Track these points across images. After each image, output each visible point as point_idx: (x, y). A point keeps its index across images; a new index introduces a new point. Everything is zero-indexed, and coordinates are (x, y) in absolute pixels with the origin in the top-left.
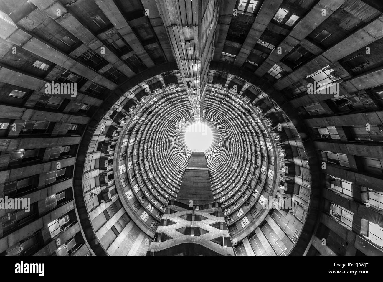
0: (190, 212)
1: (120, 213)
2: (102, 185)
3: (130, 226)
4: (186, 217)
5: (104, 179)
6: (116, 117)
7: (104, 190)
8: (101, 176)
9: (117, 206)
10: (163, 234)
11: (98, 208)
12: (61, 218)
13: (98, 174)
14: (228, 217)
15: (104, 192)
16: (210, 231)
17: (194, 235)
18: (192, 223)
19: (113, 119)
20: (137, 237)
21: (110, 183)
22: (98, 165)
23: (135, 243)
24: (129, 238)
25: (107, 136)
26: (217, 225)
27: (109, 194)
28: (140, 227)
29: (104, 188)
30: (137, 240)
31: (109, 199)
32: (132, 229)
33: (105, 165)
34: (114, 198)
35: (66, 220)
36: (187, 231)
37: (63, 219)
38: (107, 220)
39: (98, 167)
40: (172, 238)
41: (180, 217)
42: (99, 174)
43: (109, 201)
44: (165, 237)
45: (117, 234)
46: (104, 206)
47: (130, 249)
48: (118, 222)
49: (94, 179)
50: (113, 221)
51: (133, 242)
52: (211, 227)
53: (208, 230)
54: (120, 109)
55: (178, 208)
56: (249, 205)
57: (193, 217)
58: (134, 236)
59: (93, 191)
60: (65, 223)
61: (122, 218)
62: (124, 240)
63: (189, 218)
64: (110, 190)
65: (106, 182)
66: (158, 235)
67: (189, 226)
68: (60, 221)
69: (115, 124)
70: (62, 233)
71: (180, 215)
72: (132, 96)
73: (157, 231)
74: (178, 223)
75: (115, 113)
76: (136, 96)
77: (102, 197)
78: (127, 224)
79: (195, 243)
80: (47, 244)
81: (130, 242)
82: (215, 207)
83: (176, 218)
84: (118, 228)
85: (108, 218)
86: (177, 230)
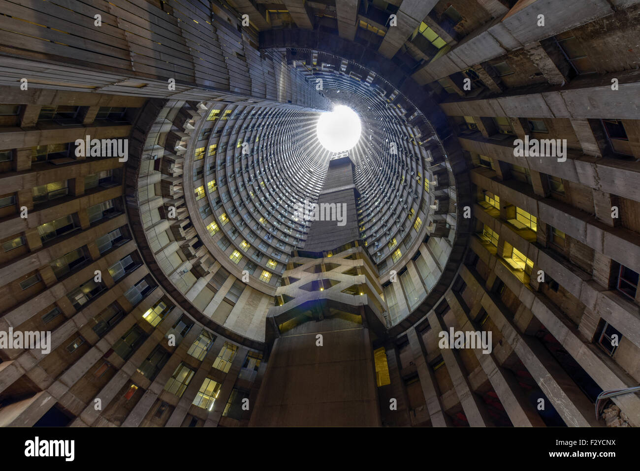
0: (318, 261)
1: (229, 283)
2: (190, 259)
3: (246, 293)
4: (313, 269)
5: (189, 250)
6: (162, 165)
7: (195, 263)
8: (184, 248)
9: (222, 275)
10: (284, 296)
11: (197, 285)
12: (154, 307)
13: (178, 247)
14: (378, 253)
15: (195, 265)
16: (342, 281)
17: (325, 289)
18: (319, 275)
19: (160, 170)
20: (260, 302)
21: (200, 253)
22: (172, 238)
23: (258, 308)
24: (250, 305)
25: (163, 197)
26: (353, 272)
27: (203, 266)
28: (260, 290)
29: (193, 261)
30: (260, 304)
31: (205, 272)
32: (251, 295)
33: (181, 236)
34: (214, 269)
35: (162, 307)
36: (314, 286)
37: (158, 307)
38: (215, 293)
39: (174, 239)
40: (294, 298)
41: (305, 271)
42: (180, 247)
43: (207, 274)
44: (287, 298)
45: (233, 305)
46: (204, 282)
47: (253, 315)
48: (229, 292)
49: (176, 253)
50: (223, 292)
51: (256, 306)
52: (344, 276)
53: (339, 280)
54: (160, 153)
55: (302, 260)
56: (404, 232)
57: (323, 268)
58: (255, 302)
59: (182, 269)
60: (162, 310)
61: (234, 286)
62: (244, 308)
63: (318, 269)
64: (202, 262)
65: (193, 254)
66: (278, 298)
67: (315, 280)
68: (156, 309)
69: (165, 176)
70: (163, 320)
71: (304, 269)
72: (168, 127)
73: (277, 294)
74: (302, 279)
75: (157, 162)
76: (174, 123)
77: (197, 272)
78: (243, 291)
79: (321, 298)
80: (151, 334)
81: (252, 308)
82: (355, 246)
83: (300, 273)
84: (232, 298)
85: (215, 291)
86: (300, 288)
